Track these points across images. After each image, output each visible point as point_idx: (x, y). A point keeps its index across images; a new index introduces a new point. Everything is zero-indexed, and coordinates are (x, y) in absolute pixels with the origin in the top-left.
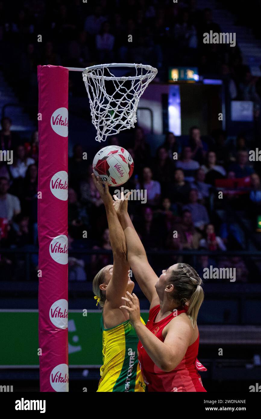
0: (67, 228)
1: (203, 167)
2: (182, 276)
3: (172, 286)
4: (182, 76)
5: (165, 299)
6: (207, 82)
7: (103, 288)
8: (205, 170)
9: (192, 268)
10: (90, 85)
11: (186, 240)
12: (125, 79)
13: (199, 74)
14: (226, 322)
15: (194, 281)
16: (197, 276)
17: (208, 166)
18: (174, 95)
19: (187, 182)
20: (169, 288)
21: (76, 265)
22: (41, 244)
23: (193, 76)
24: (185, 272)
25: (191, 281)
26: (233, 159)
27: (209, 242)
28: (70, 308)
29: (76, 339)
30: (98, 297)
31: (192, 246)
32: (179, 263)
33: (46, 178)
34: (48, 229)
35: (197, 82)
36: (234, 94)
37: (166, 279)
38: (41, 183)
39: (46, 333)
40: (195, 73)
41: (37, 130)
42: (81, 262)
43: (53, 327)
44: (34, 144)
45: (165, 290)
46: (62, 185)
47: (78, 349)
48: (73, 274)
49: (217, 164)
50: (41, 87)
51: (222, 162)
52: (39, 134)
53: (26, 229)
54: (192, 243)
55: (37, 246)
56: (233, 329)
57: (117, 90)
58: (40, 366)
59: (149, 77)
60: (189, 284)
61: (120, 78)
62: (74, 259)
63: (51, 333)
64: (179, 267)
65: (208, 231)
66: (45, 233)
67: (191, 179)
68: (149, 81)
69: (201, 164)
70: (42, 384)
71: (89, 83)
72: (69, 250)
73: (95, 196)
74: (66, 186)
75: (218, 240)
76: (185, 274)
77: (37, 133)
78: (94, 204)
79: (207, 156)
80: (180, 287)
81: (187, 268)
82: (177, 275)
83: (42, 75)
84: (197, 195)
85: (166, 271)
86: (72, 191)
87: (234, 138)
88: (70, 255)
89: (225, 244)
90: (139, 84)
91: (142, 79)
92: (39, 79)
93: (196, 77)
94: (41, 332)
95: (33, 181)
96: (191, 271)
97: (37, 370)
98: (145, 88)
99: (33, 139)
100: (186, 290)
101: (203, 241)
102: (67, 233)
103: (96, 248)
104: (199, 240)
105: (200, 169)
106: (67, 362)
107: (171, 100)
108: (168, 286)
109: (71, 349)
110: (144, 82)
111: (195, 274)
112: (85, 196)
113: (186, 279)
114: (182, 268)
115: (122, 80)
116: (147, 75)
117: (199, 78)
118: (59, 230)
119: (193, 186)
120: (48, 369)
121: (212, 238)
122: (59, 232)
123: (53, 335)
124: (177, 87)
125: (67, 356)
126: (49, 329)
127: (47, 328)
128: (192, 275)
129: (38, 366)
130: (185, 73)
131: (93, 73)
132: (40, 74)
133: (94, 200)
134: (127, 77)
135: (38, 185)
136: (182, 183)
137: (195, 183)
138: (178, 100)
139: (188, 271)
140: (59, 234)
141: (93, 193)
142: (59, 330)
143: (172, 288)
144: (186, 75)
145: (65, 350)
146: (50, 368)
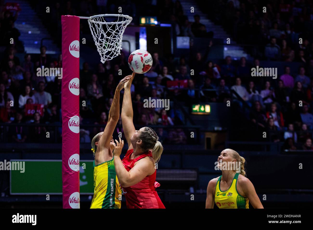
0: (79, 112)
1: (160, 76)
2: (147, 135)
3: (141, 141)
4: (148, 22)
5: (137, 148)
6: (162, 25)
7: (97, 144)
8: (161, 77)
9: (153, 130)
10: (92, 27)
11: (150, 118)
12: (113, 23)
13: (158, 20)
14: (173, 167)
15: (154, 139)
16: (156, 135)
17: (163, 75)
18: (143, 33)
19: (150, 85)
20: (139, 142)
21: (84, 133)
22: (64, 121)
23: (154, 22)
24: (149, 133)
25: (152, 138)
26: (178, 71)
27: (164, 119)
28: (80, 159)
29: (84, 177)
30: (94, 149)
31: (153, 122)
32: (145, 127)
33: (67, 82)
34: (68, 112)
35: (156, 25)
36: (178, 33)
37: (137, 136)
38: (63, 85)
39: (67, 174)
40: (155, 20)
41: (61, 54)
42: (87, 132)
43: (71, 170)
44: (60, 62)
45: (137, 143)
46: (76, 86)
47: (86, 183)
48: (83, 139)
49: (168, 74)
50: (63, 28)
51: (171, 73)
52: (62, 56)
53: (55, 113)
54: (153, 121)
55: (62, 122)
56: (177, 172)
57: (108, 30)
58: (63, 193)
59: (127, 22)
60: (151, 140)
61: (110, 23)
62: (83, 130)
63: (69, 174)
64: (146, 130)
65: (163, 114)
66: (66, 114)
67: (153, 83)
68: (128, 24)
69: (158, 74)
70: (64, 204)
71: (91, 25)
72: (80, 124)
73: (96, 93)
74: (78, 86)
75: (169, 119)
76: (149, 134)
77: (61, 56)
78: (95, 98)
79: (163, 69)
80: (146, 142)
81: (150, 130)
82: (144, 134)
83: (64, 21)
84: (156, 92)
85: (137, 131)
86: (82, 90)
87: (179, 59)
88: (81, 128)
89: (173, 121)
90: (121, 26)
91: (123, 23)
92: (62, 23)
93: (156, 23)
94: (63, 173)
95: (59, 84)
96: (153, 133)
97: (61, 196)
98: (125, 28)
99: (59, 58)
100: (149, 143)
101: (160, 120)
102: (79, 114)
103: (96, 123)
104: (158, 119)
105: (158, 77)
106: (79, 191)
107: (141, 36)
108: (138, 141)
109: (81, 183)
110: (124, 25)
111: (155, 134)
112: (90, 93)
113: (150, 137)
114: (147, 130)
115: (111, 24)
116: (126, 21)
117: (158, 23)
118: (74, 113)
119: (154, 87)
120: (68, 195)
121: (166, 118)
122: (74, 114)
123: (71, 175)
124: (144, 28)
125: (79, 188)
126: (68, 172)
127: (67, 171)
128: (153, 135)
129: (62, 194)
130: (149, 20)
131: (95, 20)
132: (63, 21)
133: (95, 95)
134: (115, 23)
135: (62, 87)
136: (148, 85)
137: (155, 85)
138: (145, 36)
139: (151, 132)
140: (74, 115)
141: (95, 91)
142: (74, 172)
143: (141, 142)
144: (150, 21)
145: (77, 184)
146: (68, 194)
